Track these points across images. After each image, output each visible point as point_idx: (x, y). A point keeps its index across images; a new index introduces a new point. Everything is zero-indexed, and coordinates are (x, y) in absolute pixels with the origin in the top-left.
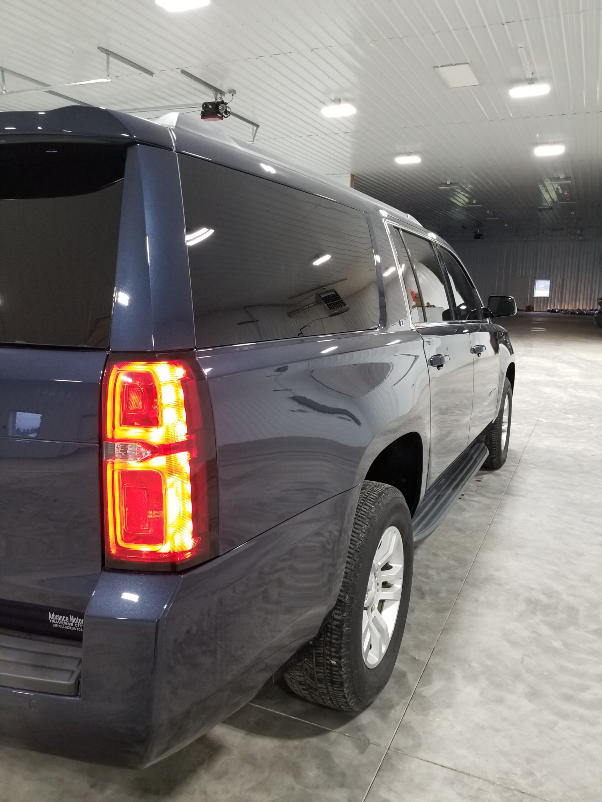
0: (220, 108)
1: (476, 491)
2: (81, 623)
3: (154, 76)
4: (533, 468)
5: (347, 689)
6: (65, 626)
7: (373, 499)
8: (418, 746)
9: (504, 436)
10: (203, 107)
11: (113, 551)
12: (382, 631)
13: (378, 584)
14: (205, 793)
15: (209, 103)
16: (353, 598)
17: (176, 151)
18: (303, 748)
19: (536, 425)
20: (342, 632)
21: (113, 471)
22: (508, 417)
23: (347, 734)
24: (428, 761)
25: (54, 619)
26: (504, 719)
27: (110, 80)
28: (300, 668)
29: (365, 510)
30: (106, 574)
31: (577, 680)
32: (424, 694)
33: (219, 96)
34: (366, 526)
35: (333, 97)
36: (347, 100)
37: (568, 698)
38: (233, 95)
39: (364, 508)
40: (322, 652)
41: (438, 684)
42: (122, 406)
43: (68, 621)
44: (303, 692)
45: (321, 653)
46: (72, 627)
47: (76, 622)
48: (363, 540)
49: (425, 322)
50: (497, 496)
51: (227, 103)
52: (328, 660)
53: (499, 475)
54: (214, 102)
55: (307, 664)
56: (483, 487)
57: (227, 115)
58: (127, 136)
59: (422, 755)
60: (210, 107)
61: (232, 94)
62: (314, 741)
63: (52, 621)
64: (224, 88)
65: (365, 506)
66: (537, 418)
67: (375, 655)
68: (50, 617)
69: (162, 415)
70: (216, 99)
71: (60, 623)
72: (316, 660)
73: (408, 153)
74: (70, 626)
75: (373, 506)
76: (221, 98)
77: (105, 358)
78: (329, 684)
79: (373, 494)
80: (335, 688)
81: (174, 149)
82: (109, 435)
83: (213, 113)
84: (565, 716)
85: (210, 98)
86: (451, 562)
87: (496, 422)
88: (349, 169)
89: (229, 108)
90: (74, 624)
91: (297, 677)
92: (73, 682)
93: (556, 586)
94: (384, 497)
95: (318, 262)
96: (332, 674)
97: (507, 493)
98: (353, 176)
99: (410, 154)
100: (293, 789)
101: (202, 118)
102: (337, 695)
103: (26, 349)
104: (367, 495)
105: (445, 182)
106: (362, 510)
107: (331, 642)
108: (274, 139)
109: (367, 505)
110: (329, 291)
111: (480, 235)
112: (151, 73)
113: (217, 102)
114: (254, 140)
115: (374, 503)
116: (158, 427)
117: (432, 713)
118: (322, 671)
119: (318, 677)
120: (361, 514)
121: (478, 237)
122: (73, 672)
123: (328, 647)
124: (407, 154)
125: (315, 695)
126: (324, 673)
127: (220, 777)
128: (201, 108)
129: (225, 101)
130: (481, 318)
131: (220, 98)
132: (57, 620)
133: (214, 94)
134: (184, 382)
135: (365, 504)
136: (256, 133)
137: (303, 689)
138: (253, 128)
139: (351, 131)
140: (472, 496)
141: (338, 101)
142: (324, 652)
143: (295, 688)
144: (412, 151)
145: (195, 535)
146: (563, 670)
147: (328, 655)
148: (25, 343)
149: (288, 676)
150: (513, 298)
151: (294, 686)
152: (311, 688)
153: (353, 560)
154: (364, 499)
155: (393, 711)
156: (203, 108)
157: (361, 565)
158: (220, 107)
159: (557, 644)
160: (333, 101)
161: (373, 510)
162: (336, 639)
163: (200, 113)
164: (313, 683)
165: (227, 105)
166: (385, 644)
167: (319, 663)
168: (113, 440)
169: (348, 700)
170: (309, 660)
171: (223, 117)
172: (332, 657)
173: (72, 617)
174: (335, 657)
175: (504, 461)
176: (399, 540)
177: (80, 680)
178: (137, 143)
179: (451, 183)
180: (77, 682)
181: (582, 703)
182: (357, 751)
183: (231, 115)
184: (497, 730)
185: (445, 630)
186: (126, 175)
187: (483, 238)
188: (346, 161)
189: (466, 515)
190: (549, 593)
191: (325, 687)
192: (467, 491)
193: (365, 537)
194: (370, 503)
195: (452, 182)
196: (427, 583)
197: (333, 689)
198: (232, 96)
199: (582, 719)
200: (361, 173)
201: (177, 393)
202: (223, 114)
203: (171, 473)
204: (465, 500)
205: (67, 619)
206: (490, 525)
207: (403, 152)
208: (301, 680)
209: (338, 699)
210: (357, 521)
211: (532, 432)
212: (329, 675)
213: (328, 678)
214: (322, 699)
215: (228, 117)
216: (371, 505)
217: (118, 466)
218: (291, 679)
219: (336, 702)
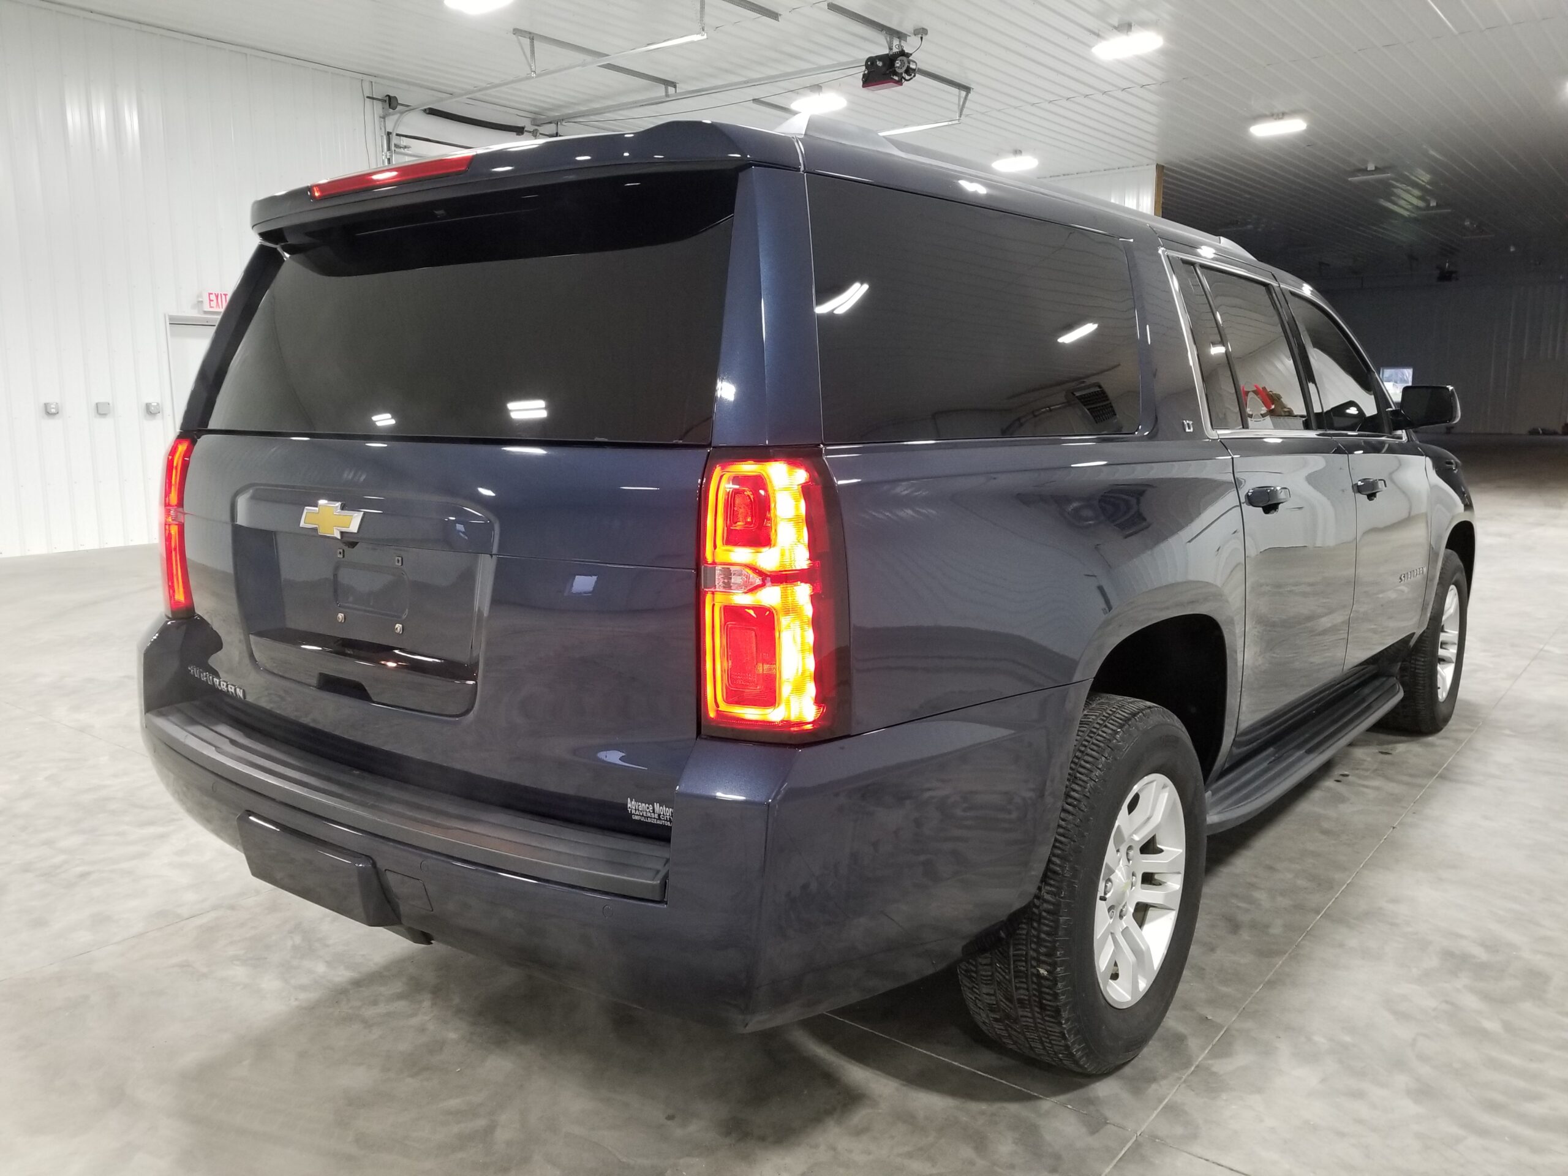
0: (898, 65)
1: (1376, 770)
2: (668, 814)
3: (780, 20)
4: (1509, 736)
5: (1067, 1020)
6: (647, 817)
7: (1121, 719)
8: (1194, 1137)
9: (1445, 673)
10: (867, 66)
11: (712, 714)
12: (1140, 954)
13: (1133, 875)
14: (834, 1149)
15: (876, 57)
16: (1077, 870)
17: (805, 171)
18: (993, 1115)
19: (1535, 658)
20: (1057, 922)
21: (713, 606)
22: (1457, 632)
23: (1069, 1106)
24: (1207, 1160)
25: (634, 808)
26: (1360, 1121)
27: (705, 37)
28: (989, 980)
29: (1104, 735)
30: (701, 743)
31: (1521, 1084)
32: (1214, 1069)
33: (896, 42)
34: (1103, 759)
35: (1115, 21)
36: (1144, 24)
37: (1494, 1107)
38: (922, 38)
39: (1103, 732)
40: (1024, 953)
41: (1242, 1058)
42: (726, 519)
43: (652, 811)
44: (996, 1025)
45: (1022, 955)
46: (657, 819)
47: (662, 813)
48: (1097, 780)
49: (1243, 428)
50: (1419, 781)
51: (911, 54)
52: (1035, 967)
53: (1432, 745)
54: (887, 55)
55: (999, 973)
56: (1392, 764)
57: (911, 75)
58: (739, 156)
59: (1197, 1149)
60: (880, 64)
61: (920, 36)
62: (1013, 1108)
63: (631, 811)
64: (906, 27)
65: (1104, 729)
66: (1541, 646)
67: (1125, 991)
68: (629, 805)
69: (776, 530)
70: (891, 49)
71: (641, 814)
72: (1016, 966)
73: (1278, 115)
74: (654, 818)
75: (1119, 730)
76: (900, 45)
77: (706, 456)
78: (1037, 1009)
79: (1120, 712)
80: (1047, 1018)
81: (802, 168)
82: (709, 559)
83: (885, 74)
84: (1483, 1132)
85: (880, 47)
86: (1301, 882)
87: (1424, 638)
88: (1154, 156)
89: (914, 62)
90: (659, 815)
91: (985, 996)
92: (659, 882)
93: (1512, 936)
94: (1140, 718)
95: (1068, 338)
96: (1041, 992)
97: (1442, 777)
98: (1160, 168)
99: (1281, 115)
100: (972, 1163)
101: (863, 86)
102: (1050, 1031)
103: (608, 449)
104: (1110, 712)
105: (1363, 167)
106: (1098, 735)
107: (1038, 937)
108: (999, 111)
109: (1109, 728)
110: (1089, 387)
111: (1451, 273)
112: (774, 16)
113: (891, 53)
114: (960, 116)
115: (1121, 726)
116: (770, 547)
117: (1224, 1096)
118: (1025, 986)
119: (1019, 997)
120: (1097, 740)
121: (1446, 276)
122: (658, 872)
123: (1033, 946)
124: (1275, 117)
125: (1015, 1030)
126: (1027, 990)
127: (859, 1132)
128: (864, 68)
129: (906, 51)
130: (1386, 429)
131: (897, 46)
132: (638, 810)
133: (886, 39)
134: (806, 491)
135: (1106, 726)
136: (964, 103)
137: (996, 1020)
138: (960, 94)
139: (1154, 82)
140: (1366, 778)
141: (1126, 27)
142: (1026, 954)
143: (982, 1017)
144: (1287, 111)
145: (819, 701)
146: (1494, 1064)
147: (1034, 958)
148: (606, 440)
149: (971, 996)
150: (1452, 390)
151: (980, 1015)
152: (1008, 1016)
153: (1079, 809)
154: (1105, 718)
155: (1154, 1086)
156: (866, 68)
157: (1091, 818)
158: (897, 62)
159: (1492, 1025)
160: (1116, 28)
161: (1118, 736)
162: (1048, 934)
163: (862, 76)
164: (1011, 1008)
165: (911, 58)
166: (1144, 976)
167: (1021, 971)
168: (714, 563)
169: (1069, 1043)
170: (1003, 965)
171: (903, 80)
172: (1040, 963)
173: (657, 806)
174: (1044, 962)
175: (1446, 720)
176: (1174, 803)
177: (667, 881)
178: (751, 165)
179: (1376, 168)
180: (664, 882)
181: (1522, 1118)
182: (1084, 1130)
183: (917, 75)
184: (1341, 1135)
185: (1271, 984)
186: (735, 211)
187: (1457, 279)
188: (1147, 141)
189: (1345, 809)
190: (1492, 945)
191: (1029, 1015)
192: (1358, 769)
193: (1100, 775)
194: (1112, 724)
195: (1379, 166)
196: (1247, 911)
197: (1043, 1019)
198: (920, 39)
199: (1516, 1140)
200: (1178, 161)
201: (797, 508)
202: (903, 75)
203: (787, 612)
204: (1349, 784)
205: (650, 809)
206: (1394, 828)
207: (1267, 113)
208: (991, 1002)
209: (1054, 1040)
210: (1089, 750)
211: (1524, 670)
212: (1037, 994)
213: (1034, 998)
214: (1026, 1039)
215: (911, 79)
216: (1114, 728)
217: (720, 599)
218: (975, 1001)
219: (1050, 1046)
